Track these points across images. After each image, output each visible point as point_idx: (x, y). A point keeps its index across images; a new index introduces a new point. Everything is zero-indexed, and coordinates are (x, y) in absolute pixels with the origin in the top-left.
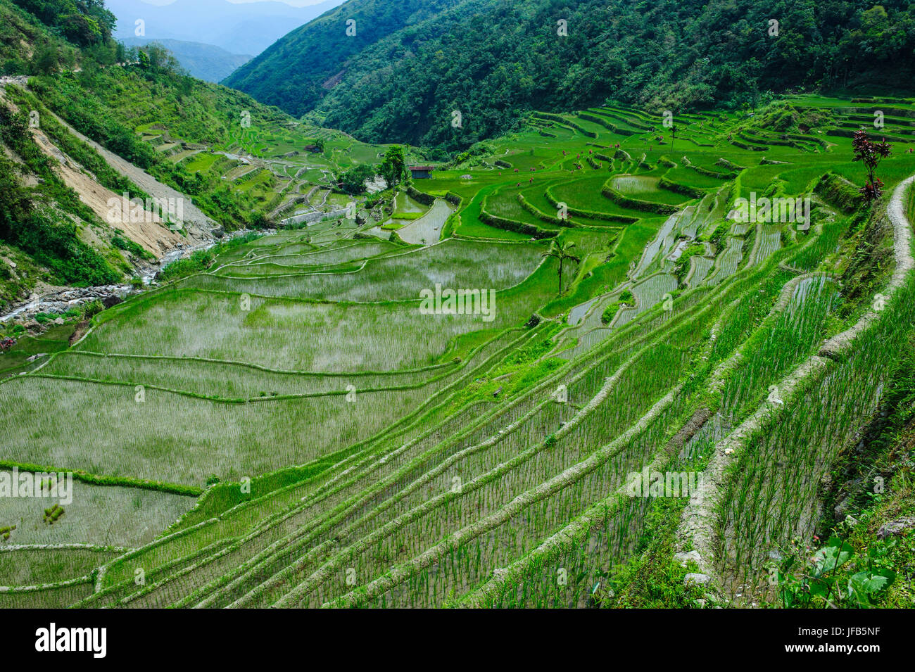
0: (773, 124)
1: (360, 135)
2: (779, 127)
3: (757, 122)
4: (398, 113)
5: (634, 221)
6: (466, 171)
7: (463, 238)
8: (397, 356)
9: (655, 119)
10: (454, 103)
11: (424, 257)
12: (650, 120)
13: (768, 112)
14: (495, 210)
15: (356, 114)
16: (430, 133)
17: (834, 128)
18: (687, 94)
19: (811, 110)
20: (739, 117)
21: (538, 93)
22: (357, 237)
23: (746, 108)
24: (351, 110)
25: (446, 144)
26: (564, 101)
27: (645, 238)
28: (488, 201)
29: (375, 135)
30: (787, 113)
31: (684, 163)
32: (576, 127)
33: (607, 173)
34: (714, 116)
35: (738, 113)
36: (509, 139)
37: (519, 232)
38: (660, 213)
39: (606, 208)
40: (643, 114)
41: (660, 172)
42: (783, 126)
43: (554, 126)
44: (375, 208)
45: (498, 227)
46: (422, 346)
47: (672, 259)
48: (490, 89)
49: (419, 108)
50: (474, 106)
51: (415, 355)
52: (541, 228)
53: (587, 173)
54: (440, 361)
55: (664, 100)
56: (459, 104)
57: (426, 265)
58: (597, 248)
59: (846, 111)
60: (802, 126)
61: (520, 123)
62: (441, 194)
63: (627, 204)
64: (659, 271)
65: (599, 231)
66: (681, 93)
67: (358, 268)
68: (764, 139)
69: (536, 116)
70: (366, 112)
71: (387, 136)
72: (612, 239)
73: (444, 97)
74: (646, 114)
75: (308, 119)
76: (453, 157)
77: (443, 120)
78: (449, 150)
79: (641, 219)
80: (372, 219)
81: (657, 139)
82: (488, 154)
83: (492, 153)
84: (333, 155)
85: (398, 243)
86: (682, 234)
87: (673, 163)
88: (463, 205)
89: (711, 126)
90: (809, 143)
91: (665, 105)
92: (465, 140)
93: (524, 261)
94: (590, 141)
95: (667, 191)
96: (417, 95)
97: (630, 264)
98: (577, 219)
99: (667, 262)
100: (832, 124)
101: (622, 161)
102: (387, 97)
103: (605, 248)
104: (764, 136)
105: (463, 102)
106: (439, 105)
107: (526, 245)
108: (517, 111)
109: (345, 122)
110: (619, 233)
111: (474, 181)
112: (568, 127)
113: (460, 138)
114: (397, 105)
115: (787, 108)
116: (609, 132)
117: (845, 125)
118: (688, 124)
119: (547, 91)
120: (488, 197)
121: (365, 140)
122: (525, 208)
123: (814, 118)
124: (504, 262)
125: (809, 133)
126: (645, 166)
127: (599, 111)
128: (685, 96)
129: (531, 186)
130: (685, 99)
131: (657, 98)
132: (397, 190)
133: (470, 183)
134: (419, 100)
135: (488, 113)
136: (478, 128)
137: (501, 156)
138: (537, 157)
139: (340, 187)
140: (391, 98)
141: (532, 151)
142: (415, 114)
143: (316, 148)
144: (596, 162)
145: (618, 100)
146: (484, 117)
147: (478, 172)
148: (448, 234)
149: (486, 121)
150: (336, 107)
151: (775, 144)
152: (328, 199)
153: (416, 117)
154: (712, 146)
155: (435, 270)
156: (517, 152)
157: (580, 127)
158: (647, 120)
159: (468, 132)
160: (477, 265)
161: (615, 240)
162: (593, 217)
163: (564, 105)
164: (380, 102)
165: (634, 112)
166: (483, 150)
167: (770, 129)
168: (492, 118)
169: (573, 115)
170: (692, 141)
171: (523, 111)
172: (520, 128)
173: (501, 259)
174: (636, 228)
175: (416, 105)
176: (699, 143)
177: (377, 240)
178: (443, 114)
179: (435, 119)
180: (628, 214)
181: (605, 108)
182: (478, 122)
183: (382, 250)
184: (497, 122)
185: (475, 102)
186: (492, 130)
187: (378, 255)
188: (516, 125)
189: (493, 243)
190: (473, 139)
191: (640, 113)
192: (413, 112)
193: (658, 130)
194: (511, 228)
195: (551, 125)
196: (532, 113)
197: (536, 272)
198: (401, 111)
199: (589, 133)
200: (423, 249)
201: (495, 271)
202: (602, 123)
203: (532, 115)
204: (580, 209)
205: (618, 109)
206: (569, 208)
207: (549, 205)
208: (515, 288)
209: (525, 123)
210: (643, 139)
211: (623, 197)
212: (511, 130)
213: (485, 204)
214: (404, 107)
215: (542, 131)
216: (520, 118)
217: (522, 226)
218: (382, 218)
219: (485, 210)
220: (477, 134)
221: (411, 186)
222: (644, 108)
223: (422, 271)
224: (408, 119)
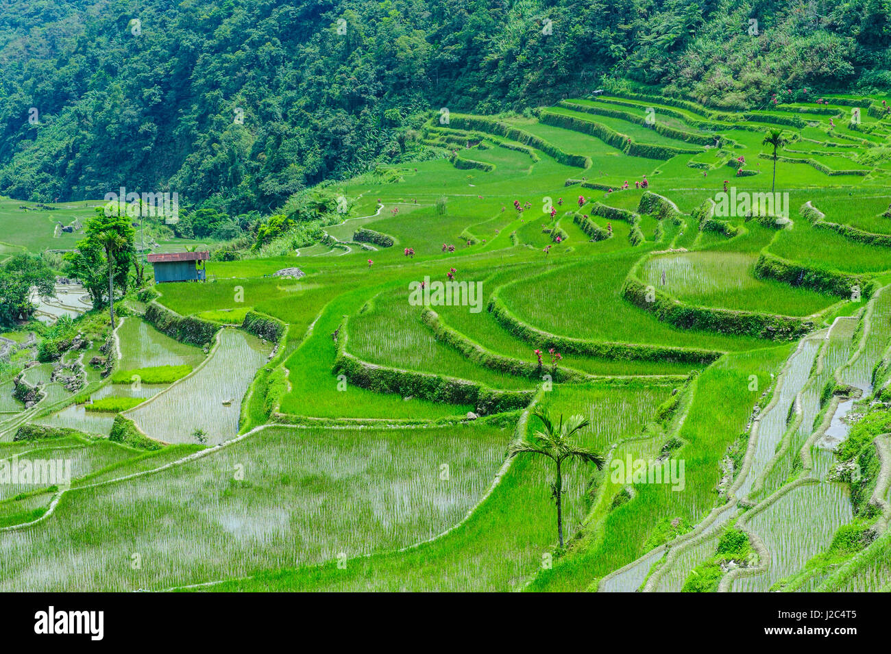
1: (7, 183)
4: (101, 128)
5: (710, 358)
6: (284, 259)
7: (298, 421)
9: (719, 118)
10: (240, 97)
11: (206, 476)
12: (709, 121)
14: (371, 350)
16: (184, 171)
18: (790, 58)
21: (440, 70)
22: (26, 434)
25: (226, 196)
26: (505, 86)
28: (353, 327)
29: (45, 181)
31: (809, 217)
32: (537, 145)
33: (630, 250)
34: (858, 104)
36: (380, 179)
37: (438, 401)
38: (769, 335)
39: (640, 332)
40: (691, 109)
41: (756, 241)
43: (483, 143)
44: (64, 360)
45: (383, 391)
47: (827, 445)
48: (326, 64)
49: (154, 112)
50: (288, 103)
52: (490, 388)
53: (580, 250)
55: (736, 74)
56: (252, 100)
57: (214, 494)
58: (631, 429)
61: (401, 141)
62: (232, 317)
63: (687, 320)
64: (801, 475)
65: (629, 386)
66: (776, 57)
67: (40, 513)
71: (76, 182)
73: (215, 86)
74: (700, 107)
76: (245, 227)
77: (215, 140)
78: (234, 209)
79: (726, 353)
80: (61, 388)
81: (731, 164)
82: (336, 217)
85: (134, 444)
86: (838, 384)
88: (289, 340)
91: (739, 84)
92: (271, 185)
93: (455, 471)
94: (573, 174)
95: (779, 285)
96: (146, 83)
97: (722, 464)
98: (575, 362)
99: (816, 452)
101: (659, 218)
102: (71, 89)
103: (652, 427)
105: (262, 96)
106: (203, 103)
107: (457, 431)
108: (394, 112)
110: (680, 388)
111: (309, 281)
112: (518, 144)
113: (259, 181)
114: (99, 108)
116: (615, 153)
118: (800, 126)
119: (462, 63)
120: (352, 321)
121: (21, 194)
122: (444, 340)
124: (408, 475)
126: (717, 230)
127: (588, 105)
128: (786, 62)
130: (786, 71)
131: (721, 69)
132: (120, 313)
133: (300, 288)
134: (153, 93)
135: (328, 120)
136: (301, 154)
137: (367, 219)
138: (454, 218)
140: (82, 91)
141: (441, 209)
142: (144, 128)
144: (598, 224)
145: (631, 77)
146: (315, 128)
147: (314, 260)
149: (321, 137)
153: (147, 135)
154: (862, 174)
155: (239, 505)
156: (406, 208)
157: (546, 143)
158: (702, 120)
159: (278, 166)
160: (341, 487)
161: (672, 409)
162: (612, 355)
163: (504, 95)
164: (54, 101)
165: (668, 103)
166: (323, 208)
168: (335, 132)
169: (525, 116)
170: (814, 165)
171: (408, 112)
172: (404, 152)
173: (398, 467)
174: (719, 376)
175: (147, 105)
176: (831, 170)
177: (77, 441)
178: (214, 125)
179: (194, 138)
180: (692, 343)
181: (602, 98)
182: (302, 141)
183: (93, 467)
184: (347, 141)
185: (292, 94)
186: (336, 159)
187: (87, 478)
188: (393, 146)
189: (375, 431)
190: (291, 182)
191: (683, 107)
192: (140, 123)
193: (729, 142)
194: (416, 391)
195: (477, 142)
196: (430, 116)
197: (493, 496)
198: (109, 122)
199: (569, 157)
200: (205, 456)
201: (387, 499)
202: (598, 134)
203: (430, 121)
204: (579, 336)
205: (631, 98)
206: (550, 335)
207: (502, 333)
208: (445, 538)
209: (414, 139)
210: (696, 166)
211: (677, 302)
212: (381, 157)
213: (345, 337)
214: (117, 111)
215: (458, 156)
216: (401, 129)
217: (442, 385)
218: (86, 383)
219: (348, 350)
220: (301, 169)
221: (154, 301)
222: (692, 94)
223: (206, 511)
224: (126, 141)
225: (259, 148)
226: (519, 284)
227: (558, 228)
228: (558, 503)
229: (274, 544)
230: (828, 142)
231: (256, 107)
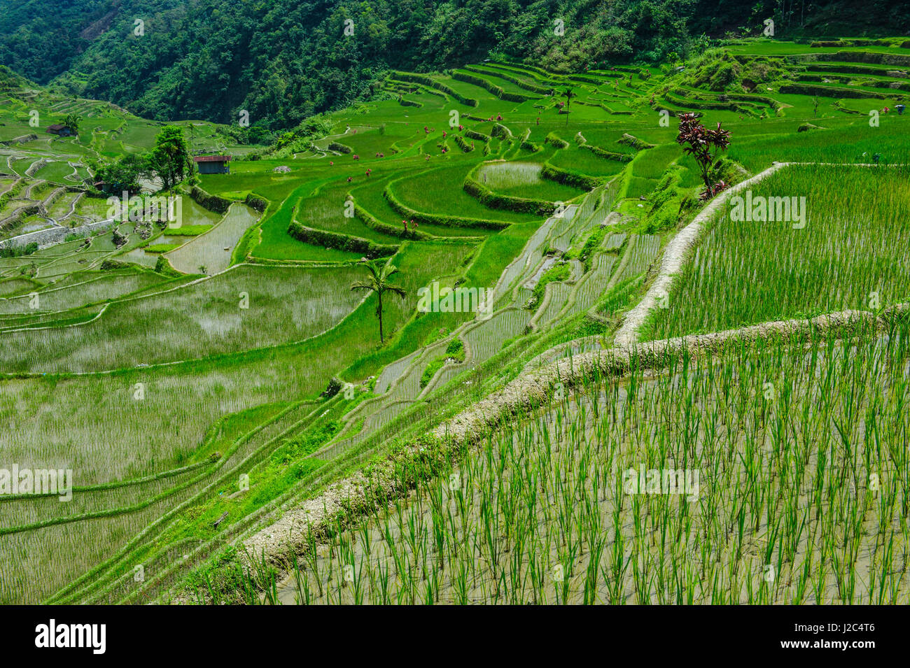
0: (708, 81)
1: (141, 109)
2: (716, 84)
3: (688, 78)
4: (196, 76)
5: (502, 227)
6: (286, 160)
7: (261, 262)
8: (126, 457)
9: (555, 78)
10: (278, 60)
11: (199, 295)
12: (548, 80)
13: (702, 64)
14: (311, 218)
15: (134, 77)
17: (789, 83)
18: (597, 42)
19: (757, 60)
20: (665, 72)
21: (395, 45)
22: (107, 266)
23: (674, 60)
24: (126, 71)
25: (270, 119)
26: (433, 56)
27: (509, 254)
28: (303, 206)
29: (164, 107)
30: (726, 65)
31: (578, 142)
32: (449, 92)
33: (477, 159)
34: (633, 71)
35: (664, 66)
36: (355, 111)
37: (345, 250)
39: (468, 210)
40: (539, 72)
41: (546, 155)
42: (722, 83)
43: (419, 90)
45: (314, 244)
46: (168, 437)
47: (529, 286)
48: (328, 40)
49: (227, 67)
50: (307, 63)
51: (155, 452)
52: (375, 243)
53: (454, 159)
54: (192, 459)
55: (566, 51)
56: (285, 61)
57: (200, 306)
59: (803, 59)
60: (747, 82)
61: (371, 88)
62: (239, 196)
63: (496, 204)
64: (508, 306)
65: (455, 243)
66: (588, 41)
67: (94, 316)
68: (697, 102)
69: (394, 77)
70: (148, 74)
71: (182, 108)
72: (468, 256)
73: (263, 52)
74: (544, 71)
75: (59, 84)
77: (263, 85)
78: (274, 127)
79: (513, 224)
81: (557, 106)
82: (321, 134)
83: (325, 132)
84: (94, 139)
85: (167, 273)
86: (551, 248)
87: (563, 141)
88: (269, 211)
89: (629, 85)
90: (756, 104)
91: (567, 58)
92: (294, 113)
93: (346, 293)
94: (466, 111)
95: (551, 183)
96: (223, 49)
98: (426, 227)
99: (521, 290)
100: (785, 77)
101: (501, 139)
102: (179, 51)
104: (696, 98)
105: (292, 59)
106: (257, 62)
107: (353, 269)
108: (367, 70)
109: (117, 89)
110: (478, 246)
111: (291, 174)
112: (438, 92)
113: (288, 111)
114: (195, 64)
115: (726, 58)
116: (493, 98)
117: (803, 79)
118: (599, 84)
119: (408, 41)
120: (304, 200)
121: (150, 116)
123: (762, 70)
124: (319, 295)
125: (755, 91)
126: (528, 148)
127: (481, 68)
128: (593, 45)
129: (368, 181)
130: (594, 50)
131: (557, 48)
132: (177, 192)
133: (284, 179)
134: (227, 55)
135: (327, 74)
136: (313, 95)
137: (339, 136)
138: (388, 137)
139: (99, 187)
140: (185, 53)
141: (382, 129)
142: (222, 77)
143: (66, 130)
144: (467, 142)
145: (506, 52)
146: (321, 79)
147: (301, 161)
148: (240, 259)
149: (324, 85)
150: (103, 66)
151: (712, 108)
152: (78, 206)
153: (224, 81)
154: (630, 114)
155: (214, 313)
156: (362, 129)
157: (454, 91)
158: (545, 79)
159: (299, 102)
160: (278, 303)
161: (471, 258)
162: (449, 224)
163: (432, 61)
164: (168, 59)
165: (527, 69)
166: (314, 129)
167: (704, 88)
168: (333, 82)
169: (444, 75)
170: (604, 108)
171: (376, 70)
172: (373, 95)
173: (315, 290)
174: (500, 239)
175: (223, 63)
176: (613, 111)
177: (135, 270)
178: (263, 76)
179: (251, 83)
180: (497, 217)
181: (489, 64)
182: (313, 87)
183: (139, 286)
184: (340, 87)
185: (309, 58)
186: (334, 98)
187: (132, 295)
188: (367, 91)
189: (305, 268)
190: (307, 112)
191: (534, 71)
192: (219, 74)
193: (558, 93)
194: (333, 244)
195: (415, 89)
196: (389, 73)
197: (358, 310)
198: (201, 73)
199: (466, 100)
200: (200, 282)
201: (303, 310)
202: (485, 86)
203: (388, 76)
204: (430, 212)
205: (506, 65)
206: (415, 212)
207: (388, 209)
208: (324, 336)
209: (379, 87)
210: (538, 107)
211: (491, 193)
212: (359, 98)
213: (297, 211)
214: (206, 66)
215: (403, 98)
216: (371, 81)
217: (348, 241)
218: (152, 234)
219: (297, 219)
220: (312, 104)
221: (196, 186)
222: (540, 63)
223: (193, 317)
224: (211, 84)
225: (289, 90)
226: (404, 180)
227: (446, 144)
228: (380, 318)
229: (230, 337)
230: (613, 94)
231: (288, 65)
